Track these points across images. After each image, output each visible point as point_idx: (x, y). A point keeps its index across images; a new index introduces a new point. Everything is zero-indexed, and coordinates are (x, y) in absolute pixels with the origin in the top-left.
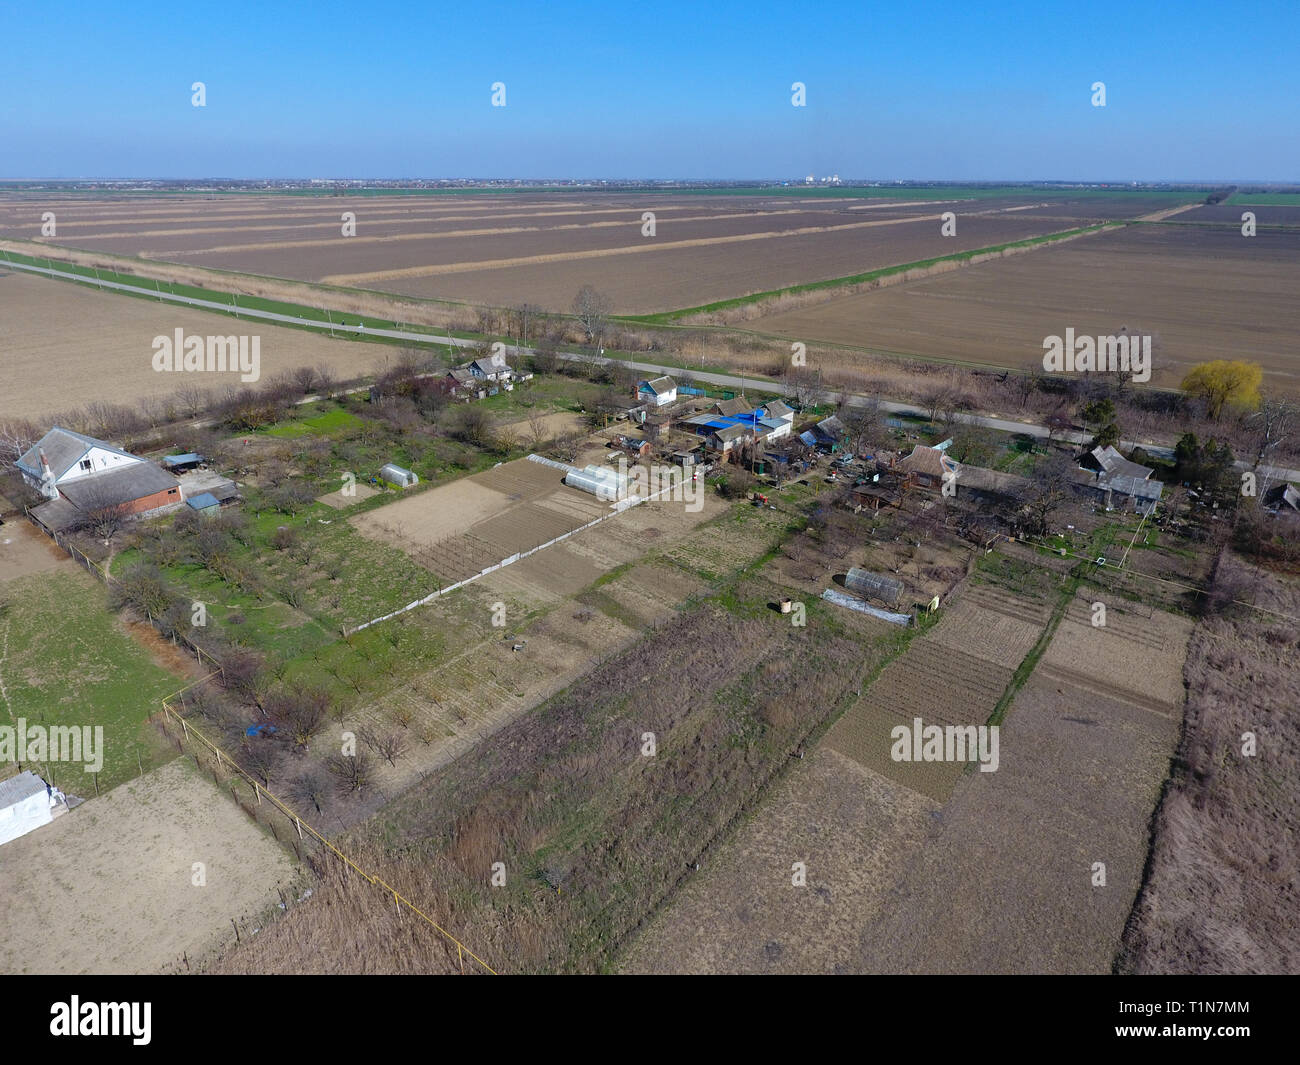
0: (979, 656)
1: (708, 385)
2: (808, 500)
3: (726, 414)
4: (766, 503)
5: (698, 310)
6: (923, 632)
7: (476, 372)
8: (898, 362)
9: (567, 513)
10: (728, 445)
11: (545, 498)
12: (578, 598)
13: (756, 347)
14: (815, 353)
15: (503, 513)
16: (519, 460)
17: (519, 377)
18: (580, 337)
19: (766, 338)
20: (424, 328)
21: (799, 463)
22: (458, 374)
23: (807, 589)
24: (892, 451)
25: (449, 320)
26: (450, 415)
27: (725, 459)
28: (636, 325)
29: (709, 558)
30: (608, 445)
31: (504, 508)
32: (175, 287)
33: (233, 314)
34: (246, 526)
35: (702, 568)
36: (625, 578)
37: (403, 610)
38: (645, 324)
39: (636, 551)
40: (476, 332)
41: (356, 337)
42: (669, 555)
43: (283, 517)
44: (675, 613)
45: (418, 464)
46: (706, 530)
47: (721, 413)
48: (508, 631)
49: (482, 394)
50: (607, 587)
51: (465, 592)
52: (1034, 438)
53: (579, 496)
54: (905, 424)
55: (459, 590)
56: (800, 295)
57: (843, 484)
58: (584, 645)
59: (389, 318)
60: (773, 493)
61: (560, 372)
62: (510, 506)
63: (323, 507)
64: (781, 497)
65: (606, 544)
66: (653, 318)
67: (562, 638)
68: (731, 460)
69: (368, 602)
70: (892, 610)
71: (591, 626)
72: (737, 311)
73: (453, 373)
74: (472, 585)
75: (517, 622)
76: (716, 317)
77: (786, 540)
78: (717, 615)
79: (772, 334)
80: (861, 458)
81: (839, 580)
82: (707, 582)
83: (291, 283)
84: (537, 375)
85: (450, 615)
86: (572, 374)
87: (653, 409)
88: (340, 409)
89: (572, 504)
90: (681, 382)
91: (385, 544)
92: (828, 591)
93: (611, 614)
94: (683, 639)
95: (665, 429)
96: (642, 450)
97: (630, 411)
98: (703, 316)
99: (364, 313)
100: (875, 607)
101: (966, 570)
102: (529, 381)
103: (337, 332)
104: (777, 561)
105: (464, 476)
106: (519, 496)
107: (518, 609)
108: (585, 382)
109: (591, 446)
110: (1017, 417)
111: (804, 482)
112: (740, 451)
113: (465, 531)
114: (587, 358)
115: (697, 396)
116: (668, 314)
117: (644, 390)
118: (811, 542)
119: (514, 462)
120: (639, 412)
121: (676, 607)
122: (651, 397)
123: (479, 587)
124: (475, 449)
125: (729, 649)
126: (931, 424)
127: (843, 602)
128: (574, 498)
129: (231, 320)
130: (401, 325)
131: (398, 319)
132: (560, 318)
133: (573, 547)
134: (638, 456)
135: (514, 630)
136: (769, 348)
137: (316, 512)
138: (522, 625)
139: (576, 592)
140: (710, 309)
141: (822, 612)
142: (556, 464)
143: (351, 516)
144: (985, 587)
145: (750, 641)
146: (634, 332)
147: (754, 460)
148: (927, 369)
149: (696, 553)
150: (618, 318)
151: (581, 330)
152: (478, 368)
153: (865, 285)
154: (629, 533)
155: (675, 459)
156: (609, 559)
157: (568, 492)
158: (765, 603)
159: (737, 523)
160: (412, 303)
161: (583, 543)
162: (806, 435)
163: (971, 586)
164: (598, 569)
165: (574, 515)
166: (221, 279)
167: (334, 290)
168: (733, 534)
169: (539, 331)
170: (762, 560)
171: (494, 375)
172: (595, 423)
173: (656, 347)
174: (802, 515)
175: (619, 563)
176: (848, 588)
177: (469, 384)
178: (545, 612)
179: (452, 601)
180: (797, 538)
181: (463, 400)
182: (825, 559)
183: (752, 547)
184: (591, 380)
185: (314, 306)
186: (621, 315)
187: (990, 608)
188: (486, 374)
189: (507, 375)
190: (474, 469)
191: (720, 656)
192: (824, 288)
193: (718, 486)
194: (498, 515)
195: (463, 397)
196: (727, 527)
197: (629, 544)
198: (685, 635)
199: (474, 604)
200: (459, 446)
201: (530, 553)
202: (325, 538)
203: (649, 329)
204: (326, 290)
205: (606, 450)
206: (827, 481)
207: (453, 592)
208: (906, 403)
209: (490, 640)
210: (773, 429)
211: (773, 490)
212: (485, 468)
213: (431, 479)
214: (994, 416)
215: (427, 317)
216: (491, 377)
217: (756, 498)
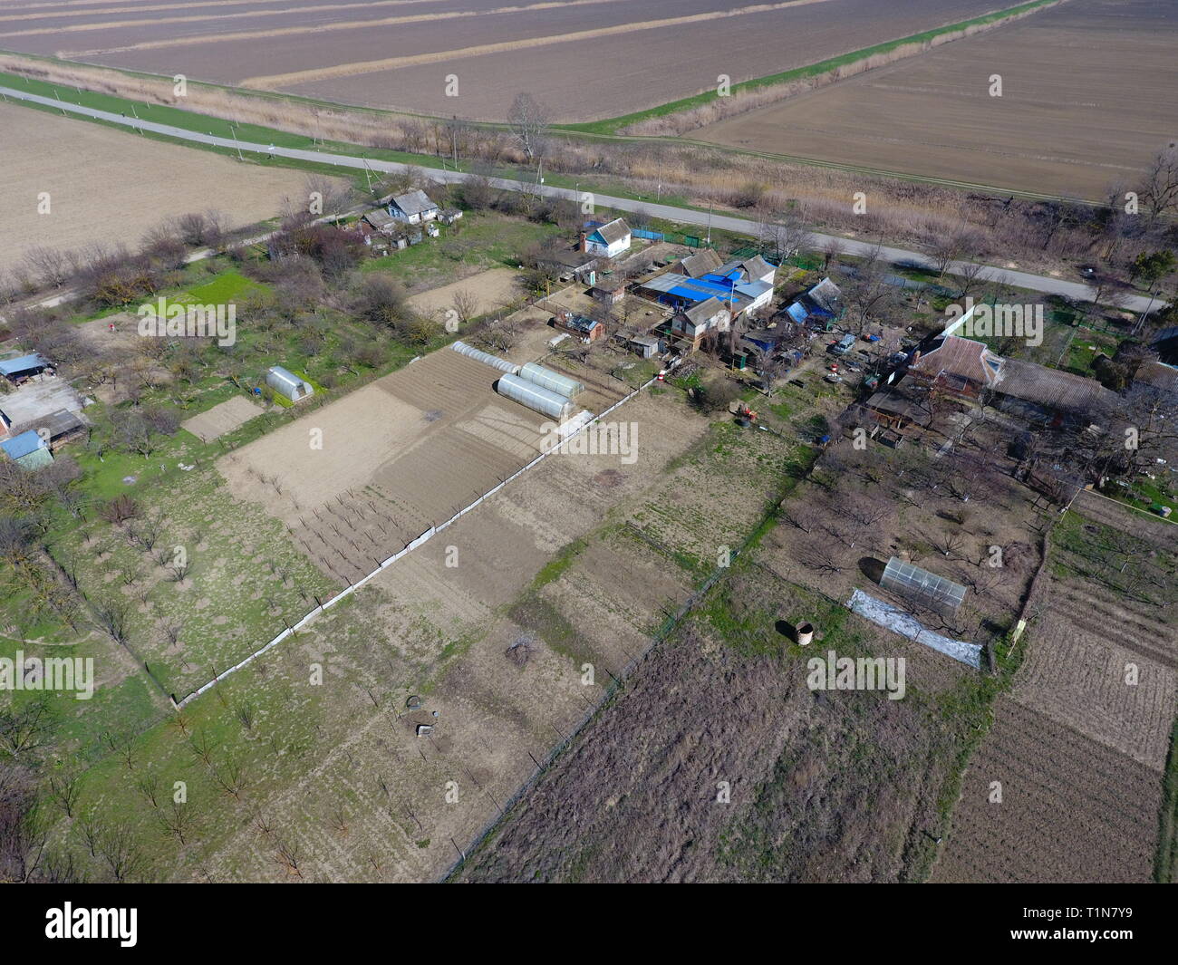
0: (1099, 738)
1: (666, 223)
2: (805, 414)
3: (694, 275)
4: (754, 420)
5: (646, 114)
6: (1006, 685)
7: (396, 213)
8: (880, 183)
9: (499, 443)
10: (700, 329)
11: (470, 417)
12: (514, 613)
13: (715, 164)
14: (783, 172)
15: (416, 445)
16: (442, 350)
17: (446, 218)
18: (518, 155)
19: (727, 152)
20: (345, 145)
21: (790, 353)
22: (375, 216)
23: (826, 590)
24: (900, 326)
25: (373, 133)
26: (361, 276)
27: (696, 347)
28: (580, 137)
29: (689, 527)
30: (552, 323)
31: (419, 436)
32: (86, 97)
33: (137, 131)
34: (84, 477)
35: (679, 545)
36: (578, 568)
37: (268, 647)
38: (590, 135)
39: (589, 514)
40: (403, 150)
41: (268, 160)
42: (635, 522)
43: (134, 460)
44: (647, 644)
45: (316, 361)
46: (681, 472)
47: (687, 273)
48: (412, 690)
49: (402, 244)
50: (552, 588)
51: (360, 605)
52: (1070, 302)
53: (516, 412)
54: (910, 283)
55: (350, 597)
56: (757, 91)
57: (849, 385)
58: (520, 718)
59: (307, 133)
60: (762, 401)
61: (494, 207)
62: (425, 432)
63: (191, 439)
64: (773, 408)
65: (550, 501)
66: (598, 126)
67: (490, 703)
68: (703, 346)
69: (221, 629)
70: (956, 634)
71: (530, 674)
72: (690, 115)
73: (367, 216)
74: (369, 588)
75: (426, 669)
76: (668, 123)
77: (788, 491)
78: (708, 650)
79: (733, 146)
80: (864, 339)
81: (871, 569)
82: (687, 576)
83: (210, 87)
84: (468, 212)
85: (333, 654)
86: (508, 209)
87: (604, 262)
88: (234, 269)
89: (505, 427)
90: (636, 222)
91: (259, 507)
92: (859, 595)
93: (559, 649)
94: (663, 704)
95: (620, 297)
96: (593, 334)
97: (577, 270)
98: (653, 122)
99: (282, 127)
100: (928, 627)
101: (1041, 548)
102: (457, 220)
103: (246, 153)
104: (781, 532)
105: (372, 378)
106: (438, 413)
107: (428, 640)
108: (523, 221)
109: (529, 324)
110: (1041, 267)
111: (798, 383)
112: (715, 337)
113: (366, 481)
114: (525, 188)
115: (654, 241)
116: (613, 121)
117: (592, 238)
118: (821, 494)
119: (434, 354)
120: (588, 272)
121: (649, 631)
122: (599, 246)
123: (378, 592)
124: (388, 332)
125: (732, 729)
126: (940, 281)
127: (881, 618)
128: (508, 416)
129: (134, 139)
130: (318, 142)
131: (316, 134)
132: (494, 131)
133: (508, 509)
134: (588, 341)
135: (421, 688)
136: (730, 166)
137: (177, 448)
138: (433, 675)
139: (510, 602)
140: (661, 112)
141: (856, 639)
142: (487, 358)
143: (220, 455)
144: (1072, 582)
145: (759, 708)
146: (578, 145)
147: (733, 351)
148: (914, 192)
149: (671, 516)
150: (558, 127)
151: (519, 146)
152: (398, 208)
153: (825, 77)
154: (580, 480)
155: (633, 347)
156: (554, 531)
157: (501, 405)
158: (772, 621)
159: (719, 457)
160: (336, 111)
161: (519, 501)
162: (796, 309)
163: (1055, 580)
164: (540, 552)
165: (508, 448)
166: (136, 84)
167: (253, 96)
168: (716, 479)
169: (472, 147)
170: (759, 529)
171: (417, 215)
172: (534, 287)
173: (603, 167)
174: (801, 440)
175: (568, 540)
176: (885, 586)
177: (388, 228)
178: (466, 645)
179: (337, 625)
180: (802, 488)
181: (380, 253)
182: (844, 527)
183: (744, 504)
184: (530, 219)
185: (228, 118)
186: (562, 122)
187: (1092, 629)
188: (407, 216)
189: (431, 215)
190: (385, 367)
191: (718, 744)
192: (781, 82)
193: (691, 391)
194: (411, 449)
195: (380, 247)
196: (707, 466)
197: (580, 502)
198: (664, 696)
199: (369, 630)
200: (369, 327)
201: (449, 522)
202: (182, 498)
203: (595, 141)
204: (245, 95)
205: (548, 331)
206: (826, 379)
207: (340, 604)
208: (902, 247)
209: (386, 710)
210: (752, 299)
211: (759, 396)
212: (400, 364)
213: (330, 387)
214: (1012, 265)
215: (350, 129)
216: (414, 219)
217: (740, 413)
